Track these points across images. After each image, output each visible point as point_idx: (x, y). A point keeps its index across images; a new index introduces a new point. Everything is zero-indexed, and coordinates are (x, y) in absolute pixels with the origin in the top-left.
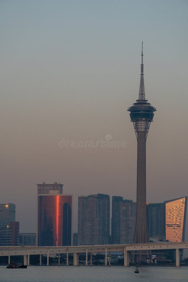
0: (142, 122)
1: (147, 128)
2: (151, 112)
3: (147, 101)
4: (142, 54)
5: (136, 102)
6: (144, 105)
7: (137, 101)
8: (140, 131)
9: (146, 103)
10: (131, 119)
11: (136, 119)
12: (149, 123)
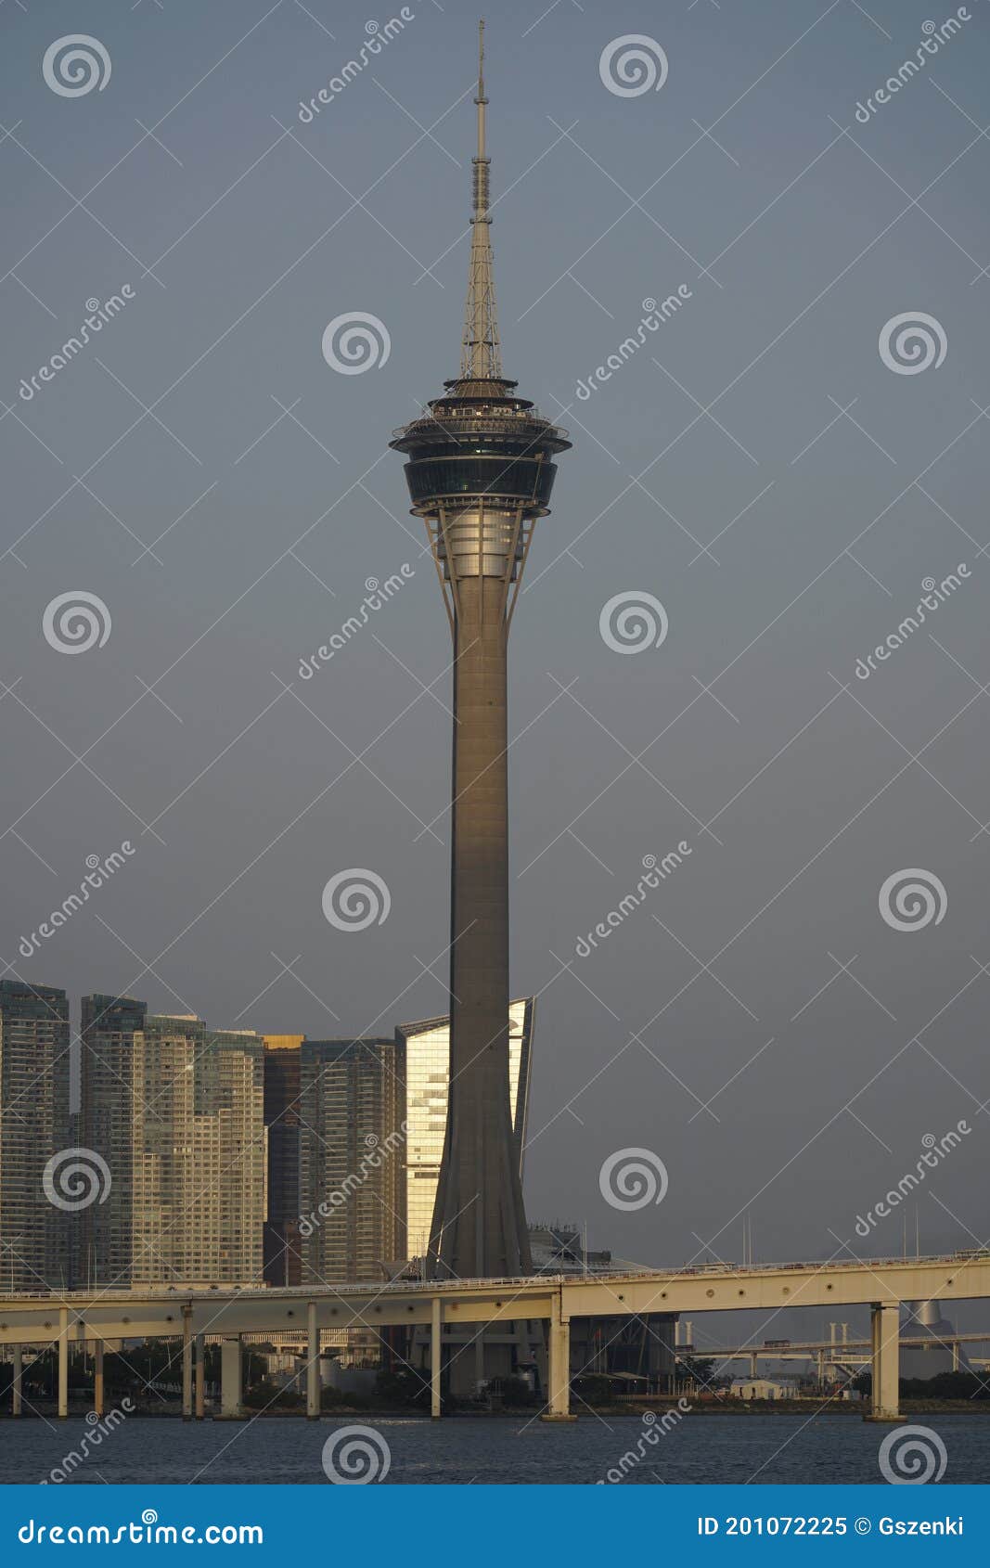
0: (487, 520)
1: (513, 557)
2: (539, 456)
3: (513, 384)
4: (481, 93)
5: (444, 395)
6: (496, 411)
7: (448, 384)
8: (476, 572)
9: (510, 402)
10: (415, 497)
11: (451, 500)
12: (527, 524)
